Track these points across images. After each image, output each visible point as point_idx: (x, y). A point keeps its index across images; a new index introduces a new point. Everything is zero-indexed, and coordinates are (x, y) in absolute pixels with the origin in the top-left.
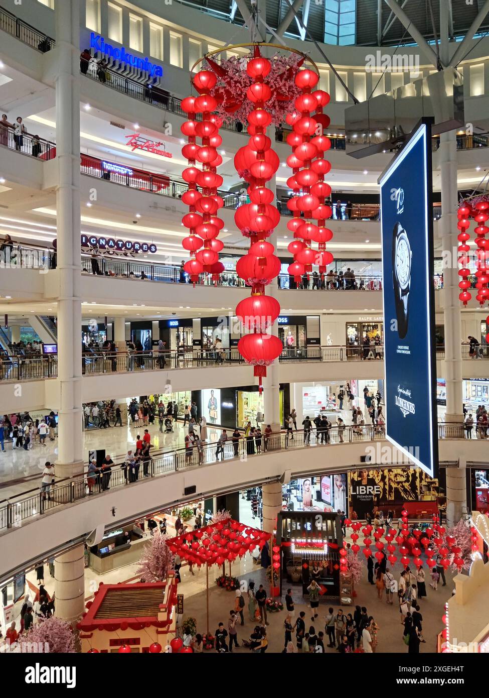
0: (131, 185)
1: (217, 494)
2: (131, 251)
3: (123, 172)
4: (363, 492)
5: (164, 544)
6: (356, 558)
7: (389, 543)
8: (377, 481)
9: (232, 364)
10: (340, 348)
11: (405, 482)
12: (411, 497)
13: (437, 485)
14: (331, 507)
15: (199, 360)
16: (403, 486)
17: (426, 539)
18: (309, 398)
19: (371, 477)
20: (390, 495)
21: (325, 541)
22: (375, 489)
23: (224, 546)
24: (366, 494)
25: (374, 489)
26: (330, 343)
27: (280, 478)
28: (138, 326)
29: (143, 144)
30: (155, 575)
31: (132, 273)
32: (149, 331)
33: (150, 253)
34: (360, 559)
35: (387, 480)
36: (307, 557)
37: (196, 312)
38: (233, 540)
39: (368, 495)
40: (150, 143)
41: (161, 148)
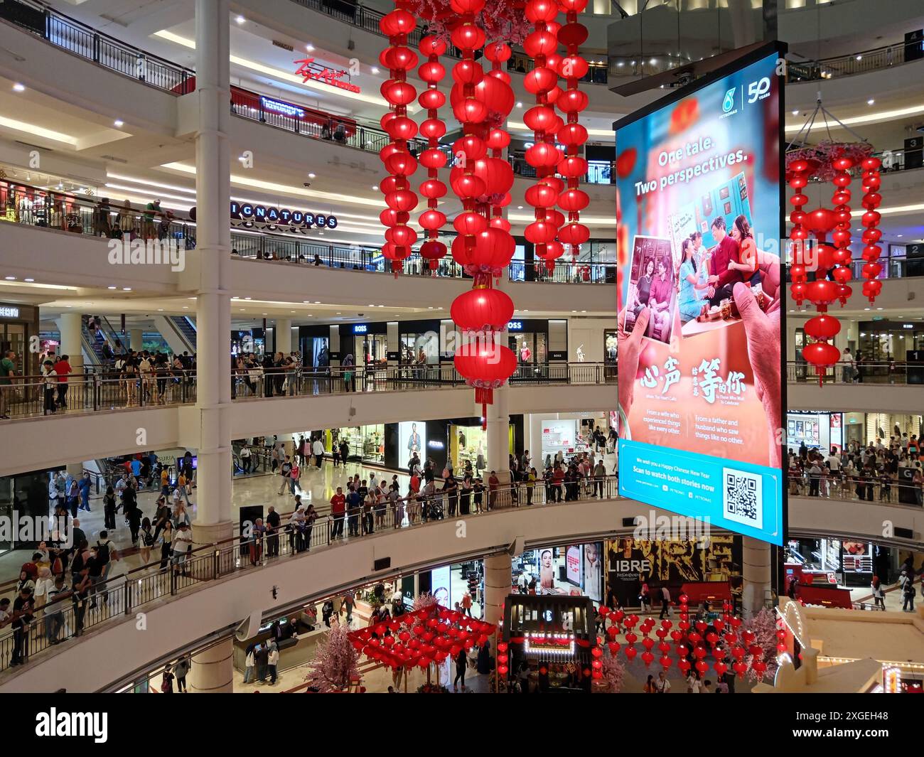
0: (302, 132)
1: (420, 570)
2: (300, 226)
3: (290, 113)
4: (625, 568)
5: (345, 638)
6: (615, 661)
7: (662, 640)
8: (645, 554)
9: (443, 387)
10: (595, 365)
11: (685, 555)
12: (693, 576)
13: (730, 560)
14: (580, 589)
15: (397, 381)
16: (682, 561)
17: (713, 635)
18: (550, 436)
19: (637, 547)
20: (663, 573)
21: (572, 637)
22: (643, 565)
23: (429, 643)
24: (630, 571)
25: (640, 565)
26: (581, 358)
27: (509, 548)
28: (310, 331)
29: (319, 73)
30: (333, 682)
31: (302, 257)
32: (325, 340)
33: (328, 228)
34: (620, 663)
35: (659, 552)
36: (546, 659)
37: (393, 313)
38: (442, 634)
39: (632, 573)
40: (329, 71)
41: (344, 79)
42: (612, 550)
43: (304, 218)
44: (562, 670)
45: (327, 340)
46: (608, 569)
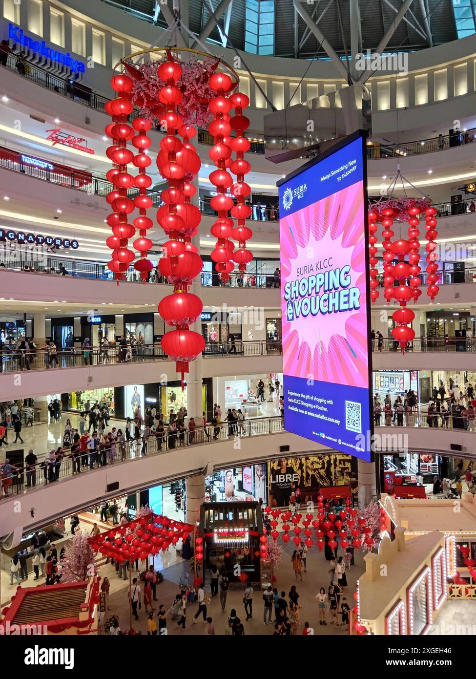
0: (52, 180)
1: (141, 489)
2: (51, 247)
3: (43, 166)
4: (282, 480)
5: (86, 542)
6: (276, 544)
7: (306, 527)
8: (295, 469)
9: (156, 360)
10: (260, 342)
11: (321, 469)
12: (326, 482)
13: (350, 471)
14: (252, 496)
16: (319, 473)
17: (339, 522)
18: (231, 391)
19: (290, 465)
20: (307, 481)
21: (247, 529)
22: (294, 477)
23: (146, 541)
24: (285, 482)
25: (292, 477)
26: (251, 338)
27: (202, 471)
28: (59, 322)
29: (64, 139)
30: (77, 574)
31: (53, 269)
32: (70, 328)
33: (71, 249)
34: (279, 545)
35: (304, 468)
36: (229, 546)
37: (119, 308)
38: (156, 534)
39: (287, 483)
40: (72, 138)
41: (83, 144)
42: (273, 468)
43: (54, 242)
44: (240, 553)
45: (72, 328)
46: (271, 481)
